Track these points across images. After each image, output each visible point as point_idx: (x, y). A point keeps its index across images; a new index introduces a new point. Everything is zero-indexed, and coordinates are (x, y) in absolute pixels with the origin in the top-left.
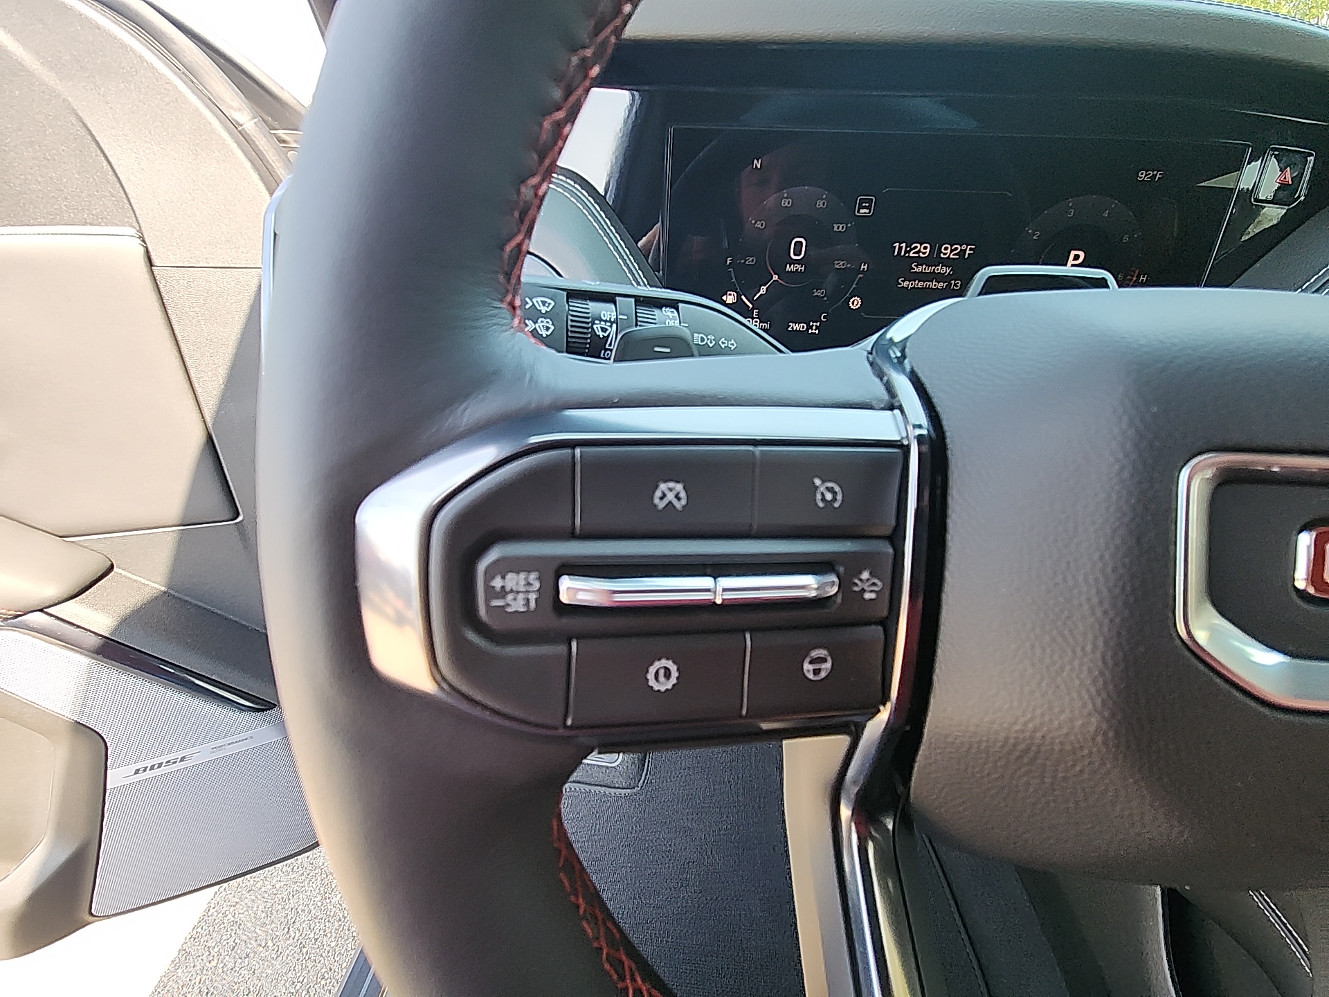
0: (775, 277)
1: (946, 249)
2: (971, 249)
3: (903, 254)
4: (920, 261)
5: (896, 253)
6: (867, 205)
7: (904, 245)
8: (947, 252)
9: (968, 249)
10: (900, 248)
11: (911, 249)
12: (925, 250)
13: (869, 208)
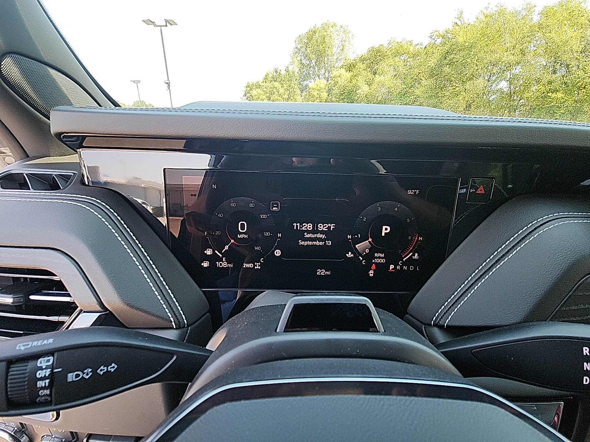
0: (232, 241)
1: (321, 226)
2: (333, 226)
3: (299, 229)
4: (308, 232)
5: (295, 228)
6: (276, 205)
7: (298, 224)
8: (321, 227)
9: (332, 226)
10: (297, 226)
11: (303, 226)
12: (310, 226)
13: (277, 207)
